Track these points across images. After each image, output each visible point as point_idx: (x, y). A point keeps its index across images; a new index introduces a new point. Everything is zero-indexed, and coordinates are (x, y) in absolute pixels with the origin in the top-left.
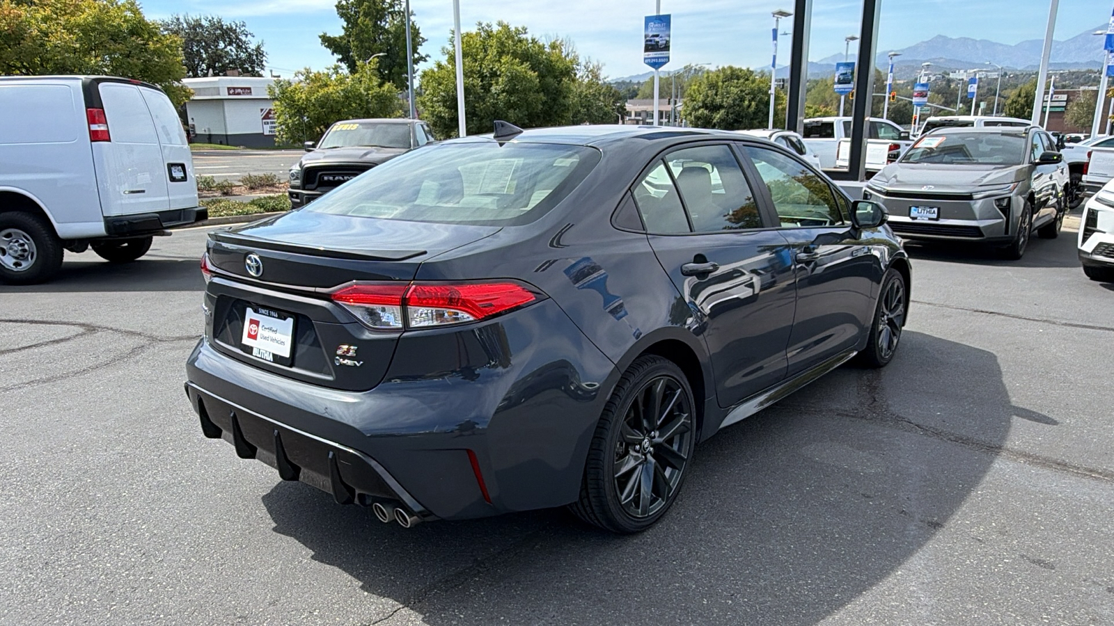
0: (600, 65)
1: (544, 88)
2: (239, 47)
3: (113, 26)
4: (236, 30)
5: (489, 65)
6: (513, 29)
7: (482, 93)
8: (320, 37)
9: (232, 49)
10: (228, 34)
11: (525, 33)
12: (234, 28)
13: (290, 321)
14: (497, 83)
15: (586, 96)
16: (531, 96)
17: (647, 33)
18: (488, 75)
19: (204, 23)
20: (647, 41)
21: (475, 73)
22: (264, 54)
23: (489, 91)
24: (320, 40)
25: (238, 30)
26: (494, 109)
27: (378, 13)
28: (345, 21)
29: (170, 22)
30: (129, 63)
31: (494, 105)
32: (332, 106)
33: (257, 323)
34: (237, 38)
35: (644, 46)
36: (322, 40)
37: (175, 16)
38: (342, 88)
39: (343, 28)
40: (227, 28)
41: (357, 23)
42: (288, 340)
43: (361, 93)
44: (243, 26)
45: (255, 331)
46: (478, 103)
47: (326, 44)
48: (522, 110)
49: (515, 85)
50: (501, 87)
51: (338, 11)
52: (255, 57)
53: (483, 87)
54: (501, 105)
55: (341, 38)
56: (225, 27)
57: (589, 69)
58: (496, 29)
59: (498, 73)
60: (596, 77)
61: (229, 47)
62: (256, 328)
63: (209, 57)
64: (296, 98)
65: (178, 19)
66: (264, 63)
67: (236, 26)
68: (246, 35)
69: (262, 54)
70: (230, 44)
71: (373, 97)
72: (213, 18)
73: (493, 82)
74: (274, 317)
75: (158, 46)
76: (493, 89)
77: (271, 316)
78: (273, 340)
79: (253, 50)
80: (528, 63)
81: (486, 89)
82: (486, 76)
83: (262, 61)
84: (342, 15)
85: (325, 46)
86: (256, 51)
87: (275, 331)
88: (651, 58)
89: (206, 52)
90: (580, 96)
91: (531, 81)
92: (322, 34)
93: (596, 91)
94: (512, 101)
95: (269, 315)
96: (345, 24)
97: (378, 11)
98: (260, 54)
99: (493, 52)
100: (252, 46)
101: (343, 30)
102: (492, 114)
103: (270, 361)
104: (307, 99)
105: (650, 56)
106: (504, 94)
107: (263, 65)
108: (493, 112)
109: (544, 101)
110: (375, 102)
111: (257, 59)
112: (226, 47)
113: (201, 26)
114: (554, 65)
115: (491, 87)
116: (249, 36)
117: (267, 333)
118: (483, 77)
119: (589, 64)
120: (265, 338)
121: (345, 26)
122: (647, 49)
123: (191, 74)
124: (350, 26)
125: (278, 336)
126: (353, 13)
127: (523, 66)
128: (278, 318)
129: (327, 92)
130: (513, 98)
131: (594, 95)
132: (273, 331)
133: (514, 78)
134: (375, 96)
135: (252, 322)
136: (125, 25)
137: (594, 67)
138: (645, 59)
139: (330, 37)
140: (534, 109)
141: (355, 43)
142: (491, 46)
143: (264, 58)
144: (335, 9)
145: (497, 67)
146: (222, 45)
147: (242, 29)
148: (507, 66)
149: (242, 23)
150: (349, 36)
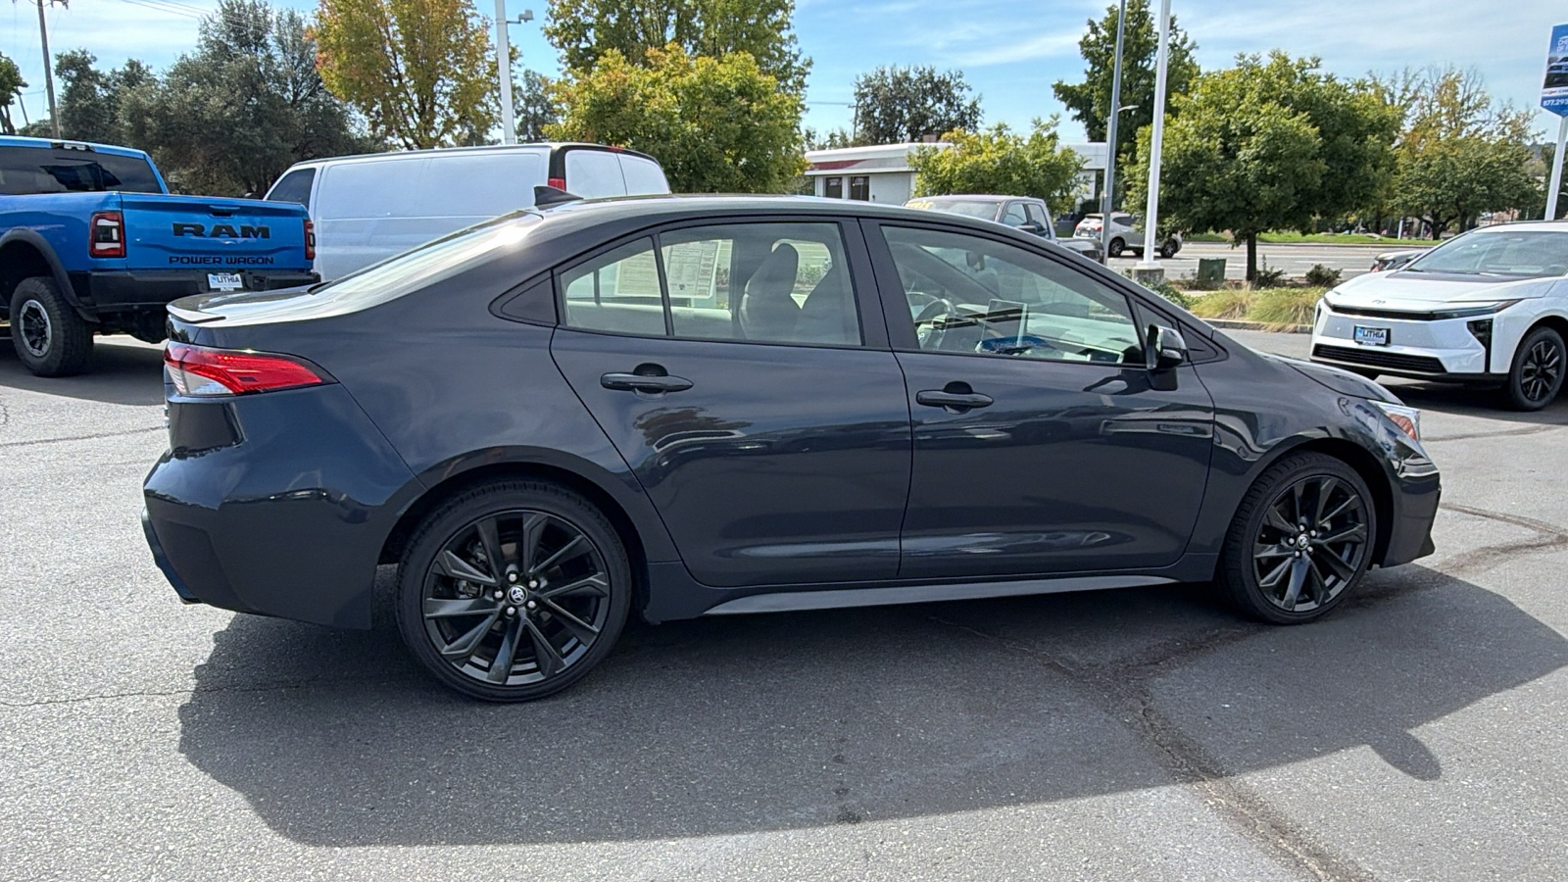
0: (1531, 113)
1: (1331, 153)
2: (950, 104)
3: (719, 86)
4: (949, 83)
5: (1240, 118)
6: (1294, 60)
7: (1221, 160)
8: (1053, 86)
9: (940, 108)
10: (939, 89)
11: (1317, 66)
12: (948, 79)
14: (1248, 145)
15: (1489, 165)
16: (1303, 166)
17: (1553, 55)
18: (1238, 133)
19: (913, 76)
20: (1552, 68)
21: (1214, 130)
22: (980, 112)
23: (1234, 157)
24: (1053, 90)
25: (952, 83)
26: (1235, 184)
27: (1139, 48)
28: (1091, 62)
29: (873, 77)
30: (726, 128)
31: (1237, 179)
32: (982, 180)
34: (949, 92)
35: (1544, 77)
36: (1056, 91)
37: (880, 68)
38: (1000, 155)
39: (1086, 72)
40: (939, 81)
41: (1106, 65)
43: (1025, 161)
44: (960, 77)
46: (1211, 174)
47: (1061, 96)
48: (1285, 186)
49: (1278, 148)
50: (1253, 151)
51: (1082, 49)
52: (967, 118)
53: (1225, 150)
54: (1251, 178)
55: (1082, 87)
56: (936, 80)
57: (1508, 120)
58: (1266, 62)
59: (1254, 130)
60: (1520, 133)
61: (938, 105)
63: (912, 119)
64: (939, 169)
65: (883, 73)
66: (978, 124)
67: (951, 78)
68: (962, 89)
69: (976, 113)
70: (940, 100)
71: (1040, 167)
72: (924, 69)
73: (1244, 144)
75: (761, 107)
76: (1241, 154)
79: (966, 108)
80: (1306, 113)
81: (1229, 153)
82: (1235, 135)
83: (975, 122)
84: (1087, 55)
85: (1059, 99)
86: (971, 108)
88: (1555, 98)
89: (909, 112)
90: (1478, 165)
91: (1308, 142)
92: (1057, 82)
93: (1511, 156)
94: (1269, 173)
96: (1089, 68)
97: (1139, 46)
98: (975, 113)
99: (1252, 96)
100: (967, 103)
101: (1086, 76)
102: (1231, 192)
104: (952, 171)
105: (1553, 95)
106: (1257, 162)
107: (976, 127)
108: (1234, 189)
109: (1325, 172)
110: (1042, 174)
111: (971, 119)
112: (934, 105)
113: (907, 78)
114: (1358, 116)
115: (1239, 150)
116: (965, 90)
118: (1227, 135)
119: (1508, 111)
121: (1089, 70)
122: (1549, 83)
123: (888, 140)
124: (1096, 69)
126: (1103, 50)
127: (1297, 118)
129: (977, 161)
130: (1270, 168)
131: (1507, 163)
133: (1278, 138)
134: (1043, 165)
136: (734, 85)
137: (1518, 117)
138: (1544, 99)
139: (1066, 86)
140: (1307, 185)
141: (1100, 93)
142: (1252, 89)
143: (979, 118)
144: (1079, 47)
145: (1251, 121)
146: (930, 102)
147: (958, 81)
148: (1272, 118)
149: (958, 74)
150: (1093, 83)
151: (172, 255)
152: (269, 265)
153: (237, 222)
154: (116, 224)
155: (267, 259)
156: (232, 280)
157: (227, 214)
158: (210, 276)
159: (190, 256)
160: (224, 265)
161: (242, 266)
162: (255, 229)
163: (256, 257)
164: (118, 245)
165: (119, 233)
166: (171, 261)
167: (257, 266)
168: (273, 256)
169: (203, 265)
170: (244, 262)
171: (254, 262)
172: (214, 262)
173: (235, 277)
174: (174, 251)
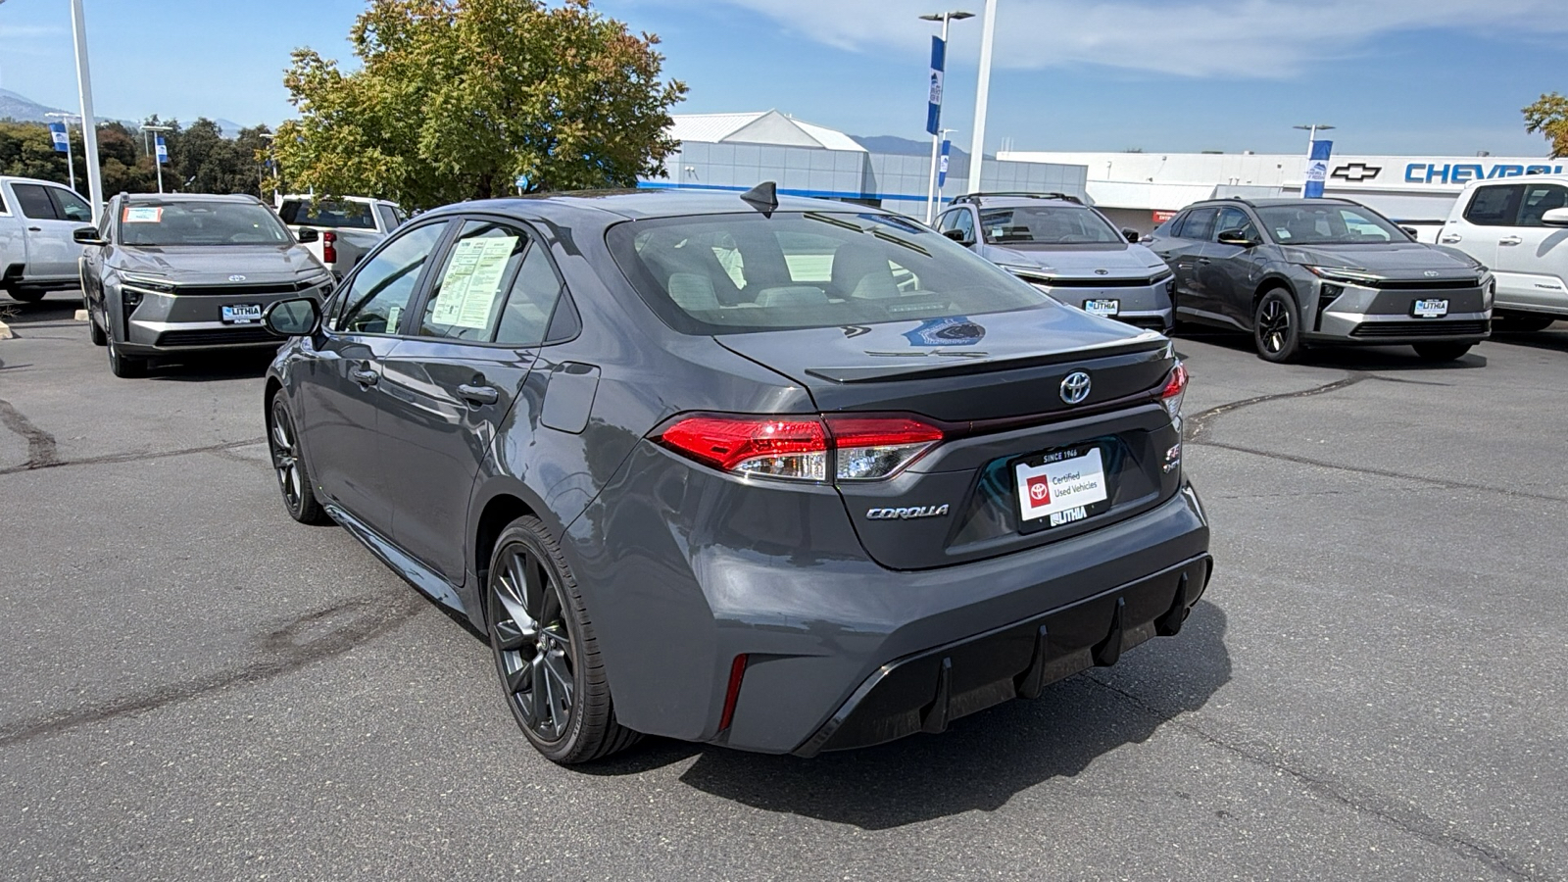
13: (1095, 453)
33: (1043, 480)
42: (1099, 478)
45: (1043, 492)
62: (1044, 486)
74: (1071, 457)
77: (1067, 458)
78: (1076, 489)
87: (1078, 476)
95: (1064, 458)
103: (1084, 519)
117: (1064, 485)
120: (1063, 493)
125: (1083, 480)
128: (1078, 456)
132: (1073, 477)
135: (1031, 482)
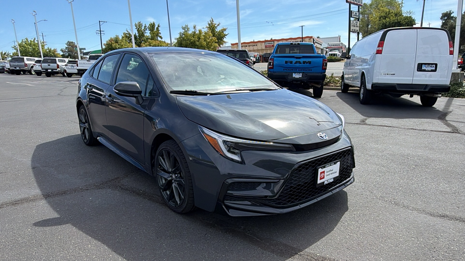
151: (284, 68)
152: (310, 71)
153: (302, 60)
154: (272, 61)
155: (310, 70)
156: (299, 75)
157: (300, 58)
158: (293, 74)
159: (289, 69)
160: (297, 71)
161: (303, 71)
162: (307, 61)
163: (307, 69)
164: (272, 66)
165: (272, 64)
166: (284, 70)
167: (307, 71)
168: (312, 69)
169: (292, 71)
170: (303, 70)
171: (306, 70)
172: (295, 70)
173: (300, 74)
174: (285, 67)
